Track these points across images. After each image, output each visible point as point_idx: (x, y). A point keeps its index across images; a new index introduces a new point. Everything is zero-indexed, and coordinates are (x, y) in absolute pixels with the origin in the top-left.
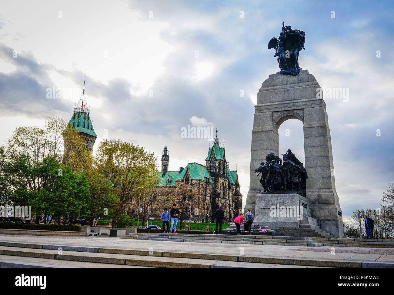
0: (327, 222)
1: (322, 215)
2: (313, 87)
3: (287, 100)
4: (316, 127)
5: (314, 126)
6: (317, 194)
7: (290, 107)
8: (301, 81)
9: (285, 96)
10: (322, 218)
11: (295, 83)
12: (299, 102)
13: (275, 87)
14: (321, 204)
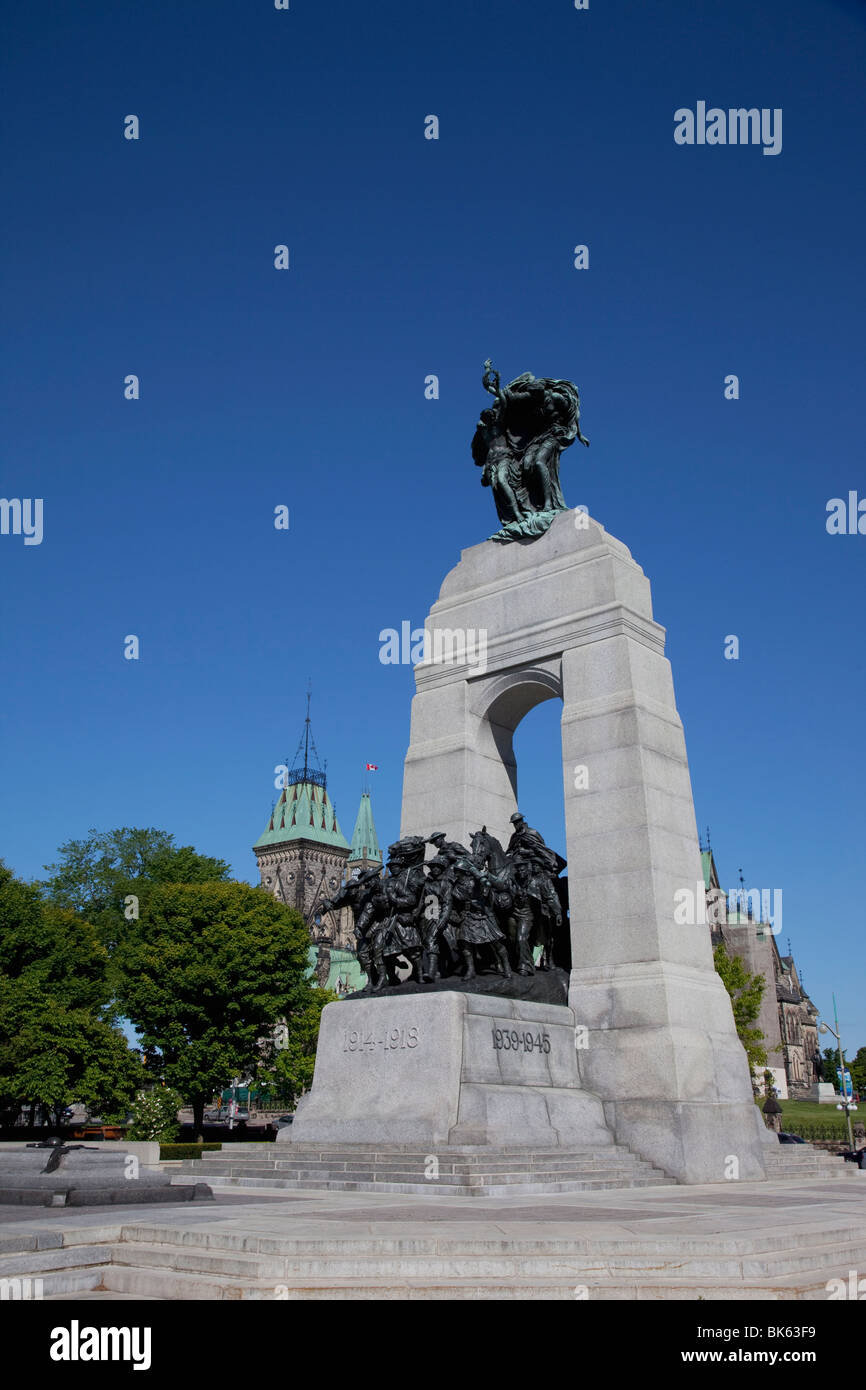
0: (638, 1108)
1: (622, 1080)
2: (591, 565)
3: (511, 629)
4: (603, 715)
5: (596, 711)
6: (607, 986)
7: (520, 652)
8: (558, 554)
9: (506, 616)
10: (622, 1093)
11: (538, 565)
12: (547, 630)
13: (478, 589)
14: (619, 1029)
